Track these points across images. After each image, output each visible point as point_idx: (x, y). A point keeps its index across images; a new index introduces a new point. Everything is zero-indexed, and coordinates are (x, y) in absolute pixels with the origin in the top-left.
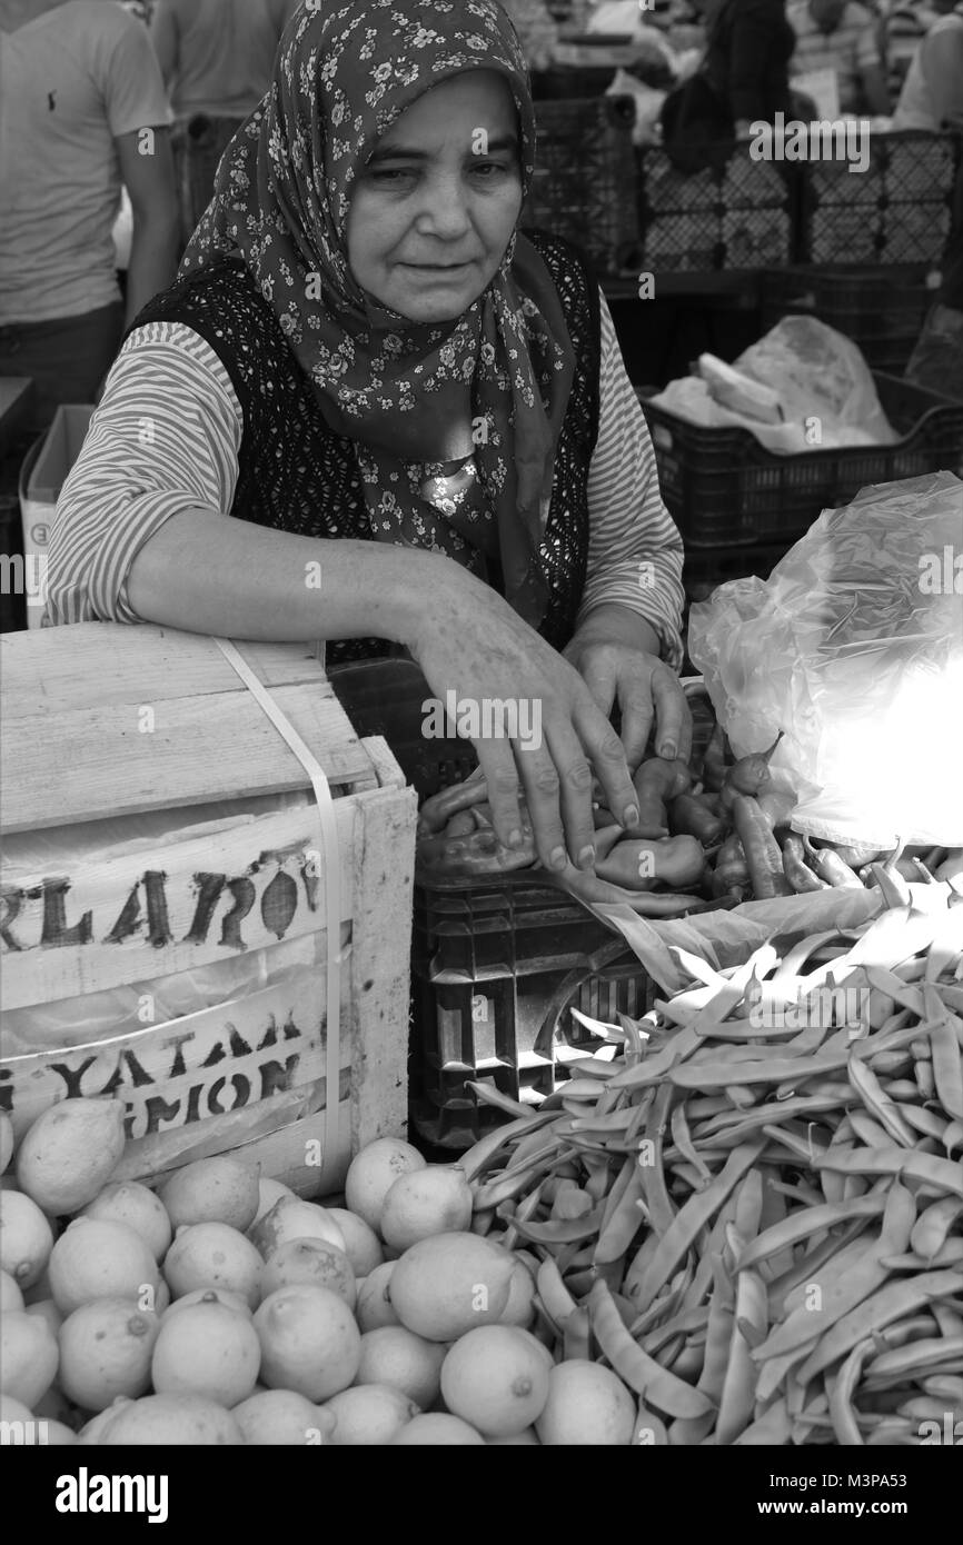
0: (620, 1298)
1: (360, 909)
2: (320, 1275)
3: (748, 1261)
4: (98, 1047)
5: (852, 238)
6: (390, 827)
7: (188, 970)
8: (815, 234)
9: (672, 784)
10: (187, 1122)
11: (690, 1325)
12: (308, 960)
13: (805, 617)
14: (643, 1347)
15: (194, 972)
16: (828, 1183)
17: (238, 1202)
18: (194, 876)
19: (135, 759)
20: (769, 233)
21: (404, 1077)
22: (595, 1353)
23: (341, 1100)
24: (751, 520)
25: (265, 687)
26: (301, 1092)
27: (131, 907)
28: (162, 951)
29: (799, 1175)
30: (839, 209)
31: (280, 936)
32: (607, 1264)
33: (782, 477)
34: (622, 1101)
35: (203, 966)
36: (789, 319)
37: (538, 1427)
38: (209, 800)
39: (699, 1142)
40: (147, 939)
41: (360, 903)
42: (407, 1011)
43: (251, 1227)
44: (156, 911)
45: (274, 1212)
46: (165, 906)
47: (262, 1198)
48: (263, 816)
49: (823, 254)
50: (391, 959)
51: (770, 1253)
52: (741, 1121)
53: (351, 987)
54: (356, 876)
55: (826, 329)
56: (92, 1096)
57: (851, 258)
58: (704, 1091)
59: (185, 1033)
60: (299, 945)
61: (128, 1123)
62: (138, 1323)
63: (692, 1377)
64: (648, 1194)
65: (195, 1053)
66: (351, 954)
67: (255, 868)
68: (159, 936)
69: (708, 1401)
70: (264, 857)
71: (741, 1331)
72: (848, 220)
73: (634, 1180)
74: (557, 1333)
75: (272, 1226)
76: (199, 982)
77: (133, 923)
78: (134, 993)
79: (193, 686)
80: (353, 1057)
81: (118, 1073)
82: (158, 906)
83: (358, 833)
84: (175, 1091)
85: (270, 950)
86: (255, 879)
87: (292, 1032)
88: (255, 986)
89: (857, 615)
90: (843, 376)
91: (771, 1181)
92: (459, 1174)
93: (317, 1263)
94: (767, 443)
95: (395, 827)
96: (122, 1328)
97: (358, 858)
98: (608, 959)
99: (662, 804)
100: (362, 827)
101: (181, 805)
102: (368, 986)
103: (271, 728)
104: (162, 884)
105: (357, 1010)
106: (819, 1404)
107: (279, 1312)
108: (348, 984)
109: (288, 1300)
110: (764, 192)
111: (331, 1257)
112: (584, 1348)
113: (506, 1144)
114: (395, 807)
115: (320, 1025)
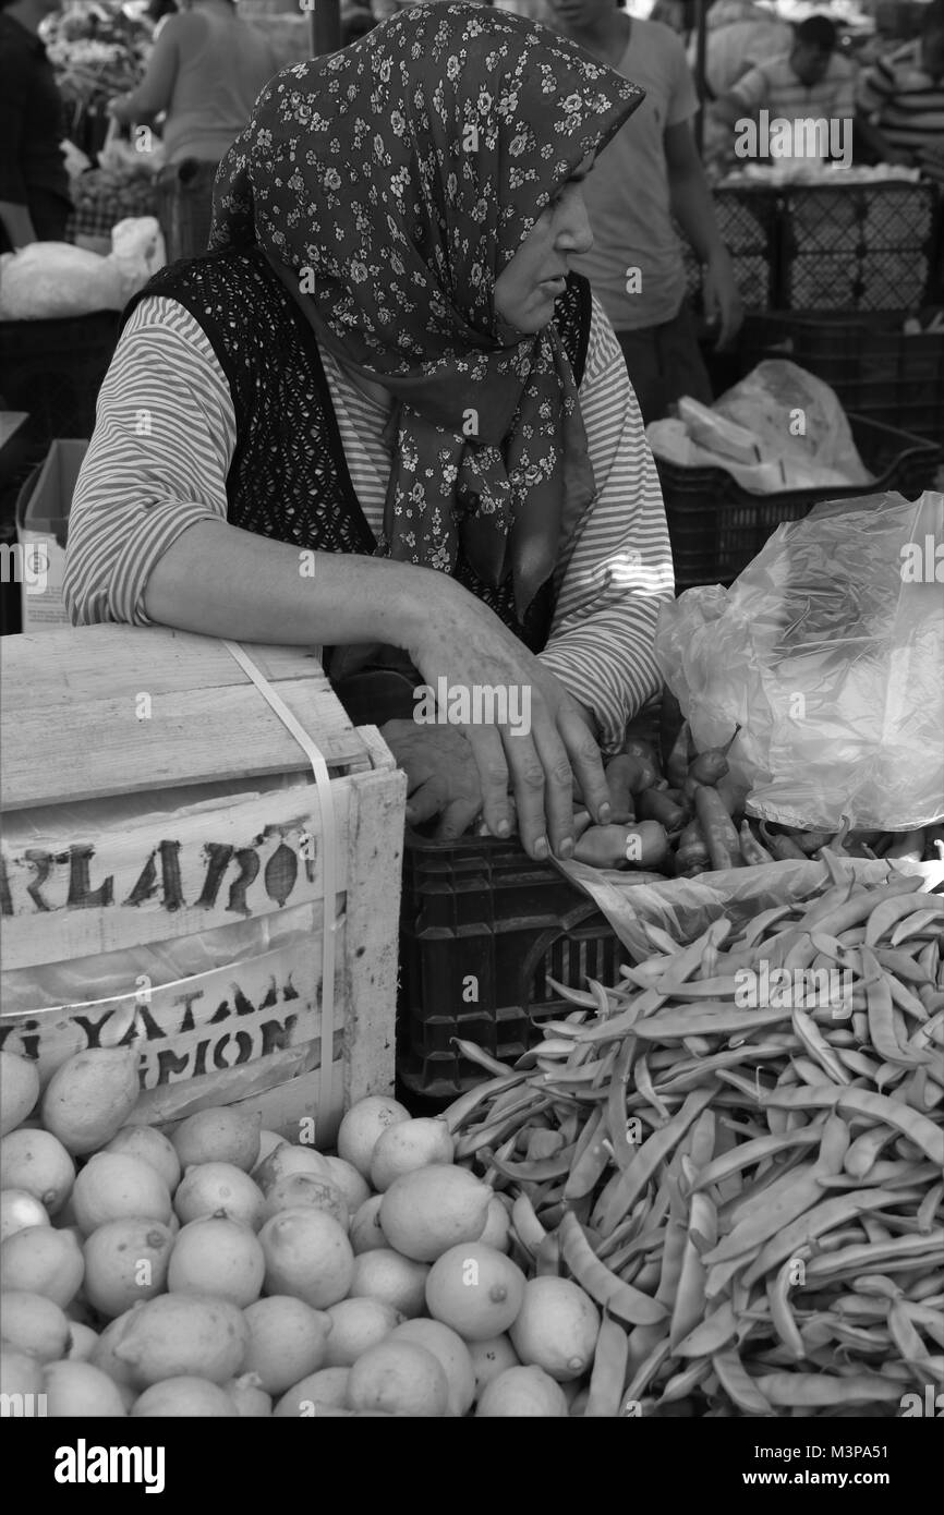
0: (588, 1229)
1: (354, 881)
2: (318, 1204)
3: (702, 1183)
4: (117, 1001)
5: (830, 285)
6: (382, 805)
7: (198, 933)
8: (795, 281)
9: (639, 778)
10: (195, 1074)
11: (649, 1243)
12: (307, 926)
13: (760, 619)
14: (607, 1266)
15: (205, 935)
16: (773, 1119)
17: (241, 1147)
18: (205, 846)
19: (152, 742)
20: (748, 279)
21: (392, 1040)
22: (564, 1271)
23: (334, 1060)
24: (727, 557)
25: (269, 681)
26: (298, 1050)
27: (148, 873)
28: (175, 915)
29: (749, 1117)
30: (817, 257)
31: (282, 903)
32: (576, 1200)
33: (758, 517)
34: (591, 1055)
35: (211, 930)
36: (766, 363)
37: (512, 1334)
38: (220, 779)
39: (659, 1087)
40: (162, 903)
41: (353, 875)
42: (396, 977)
43: (255, 1168)
44: (170, 877)
45: (274, 1155)
46: (179, 873)
47: (262, 1147)
48: (266, 794)
49: (803, 301)
50: (381, 928)
51: (720, 1177)
52: (694, 1068)
53: (345, 953)
54: (351, 851)
55: (803, 372)
56: (111, 1047)
57: (830, 304)
58: (665, 1043)
59: (195, 991)
60: (298, 913)
61: (143, 1073)
62: (155, 1237)
63: (650, 1290)
64: (613, 1137)
65: (203, 1010)
66: (346, 923)
67: (259, 840)
68: (173, 901)
69: (663, 1308)
70: (268, 830)
71: (693, 1242)
72: (827, 268)
73: (601, 1126)
74: (530, 1260)
75: (271, 1167)
76: (208, 944)
77: (149, 888)
78: (151, 954)
79: (202, 680)
80: (346, 1019)
81: (133, 1026)
82: (173, 872)
83: (353, 811)
84: (185, 1046)
85: (272, 917)
86: (260, 850)
87: (291, 994)
88: (258, 950)
89: (809, 619)
90: (819, 418)
91: (723, 1119)
92: (443, 1123)
93: (314, 1194)
94: (744, 483)
95: (386, 806)
96: (141, 1241)
97: (353, 832)
98: (578, 920)
99: (629, 795)
100: (356, 805)
101: (193, 783)
102: (361, 952)
103: (274, 717)
104: (176, 853)
105: (350, 974)
106: (761, 1304)
107: (282, 1229)
108: (341, 951)
109: (289, 1219)
110: (744, 239)
111: (327, 1188)
112: (556, 1268)
113: (485, 1101)
114: (386, 787)
115: (316, 989)
